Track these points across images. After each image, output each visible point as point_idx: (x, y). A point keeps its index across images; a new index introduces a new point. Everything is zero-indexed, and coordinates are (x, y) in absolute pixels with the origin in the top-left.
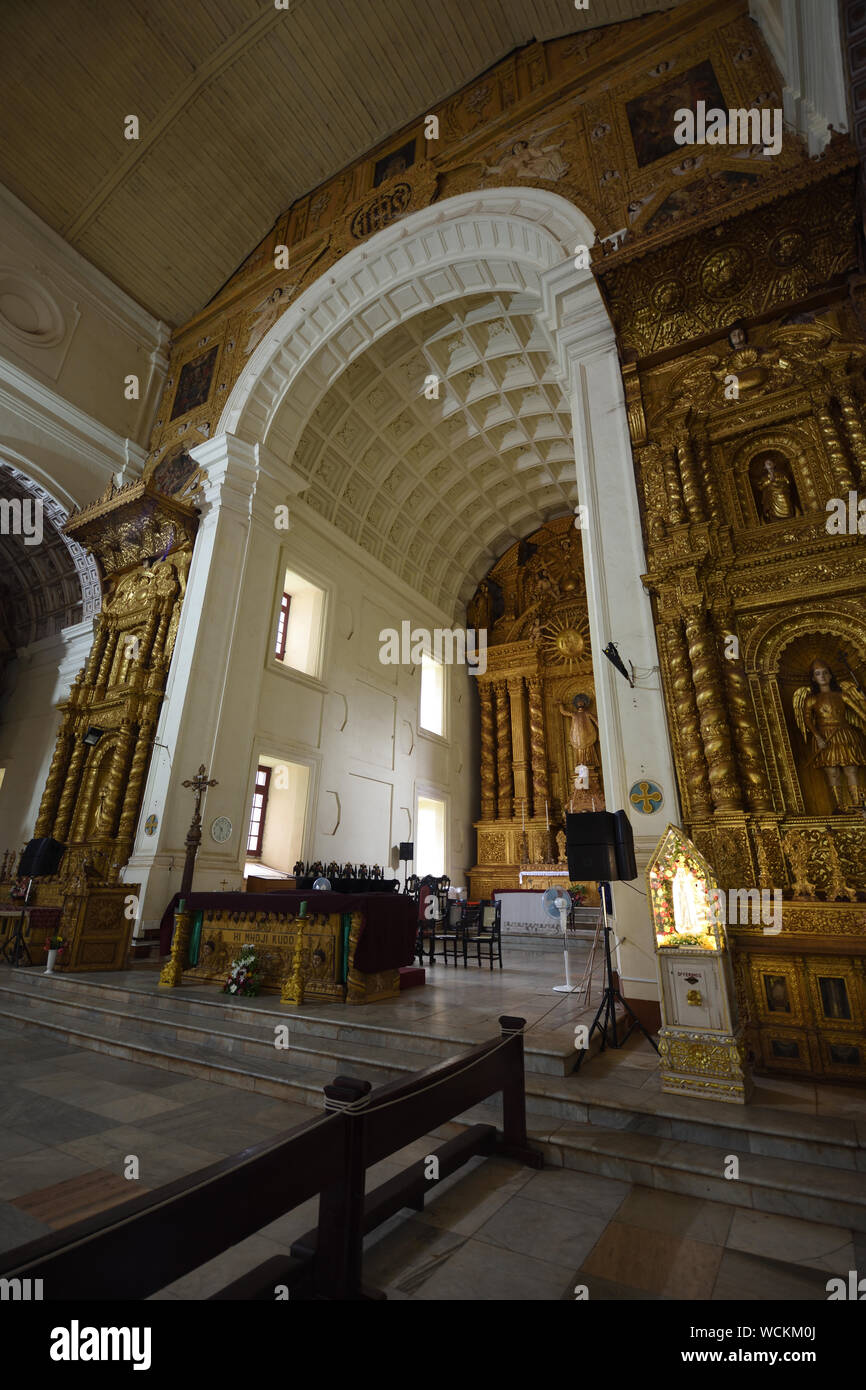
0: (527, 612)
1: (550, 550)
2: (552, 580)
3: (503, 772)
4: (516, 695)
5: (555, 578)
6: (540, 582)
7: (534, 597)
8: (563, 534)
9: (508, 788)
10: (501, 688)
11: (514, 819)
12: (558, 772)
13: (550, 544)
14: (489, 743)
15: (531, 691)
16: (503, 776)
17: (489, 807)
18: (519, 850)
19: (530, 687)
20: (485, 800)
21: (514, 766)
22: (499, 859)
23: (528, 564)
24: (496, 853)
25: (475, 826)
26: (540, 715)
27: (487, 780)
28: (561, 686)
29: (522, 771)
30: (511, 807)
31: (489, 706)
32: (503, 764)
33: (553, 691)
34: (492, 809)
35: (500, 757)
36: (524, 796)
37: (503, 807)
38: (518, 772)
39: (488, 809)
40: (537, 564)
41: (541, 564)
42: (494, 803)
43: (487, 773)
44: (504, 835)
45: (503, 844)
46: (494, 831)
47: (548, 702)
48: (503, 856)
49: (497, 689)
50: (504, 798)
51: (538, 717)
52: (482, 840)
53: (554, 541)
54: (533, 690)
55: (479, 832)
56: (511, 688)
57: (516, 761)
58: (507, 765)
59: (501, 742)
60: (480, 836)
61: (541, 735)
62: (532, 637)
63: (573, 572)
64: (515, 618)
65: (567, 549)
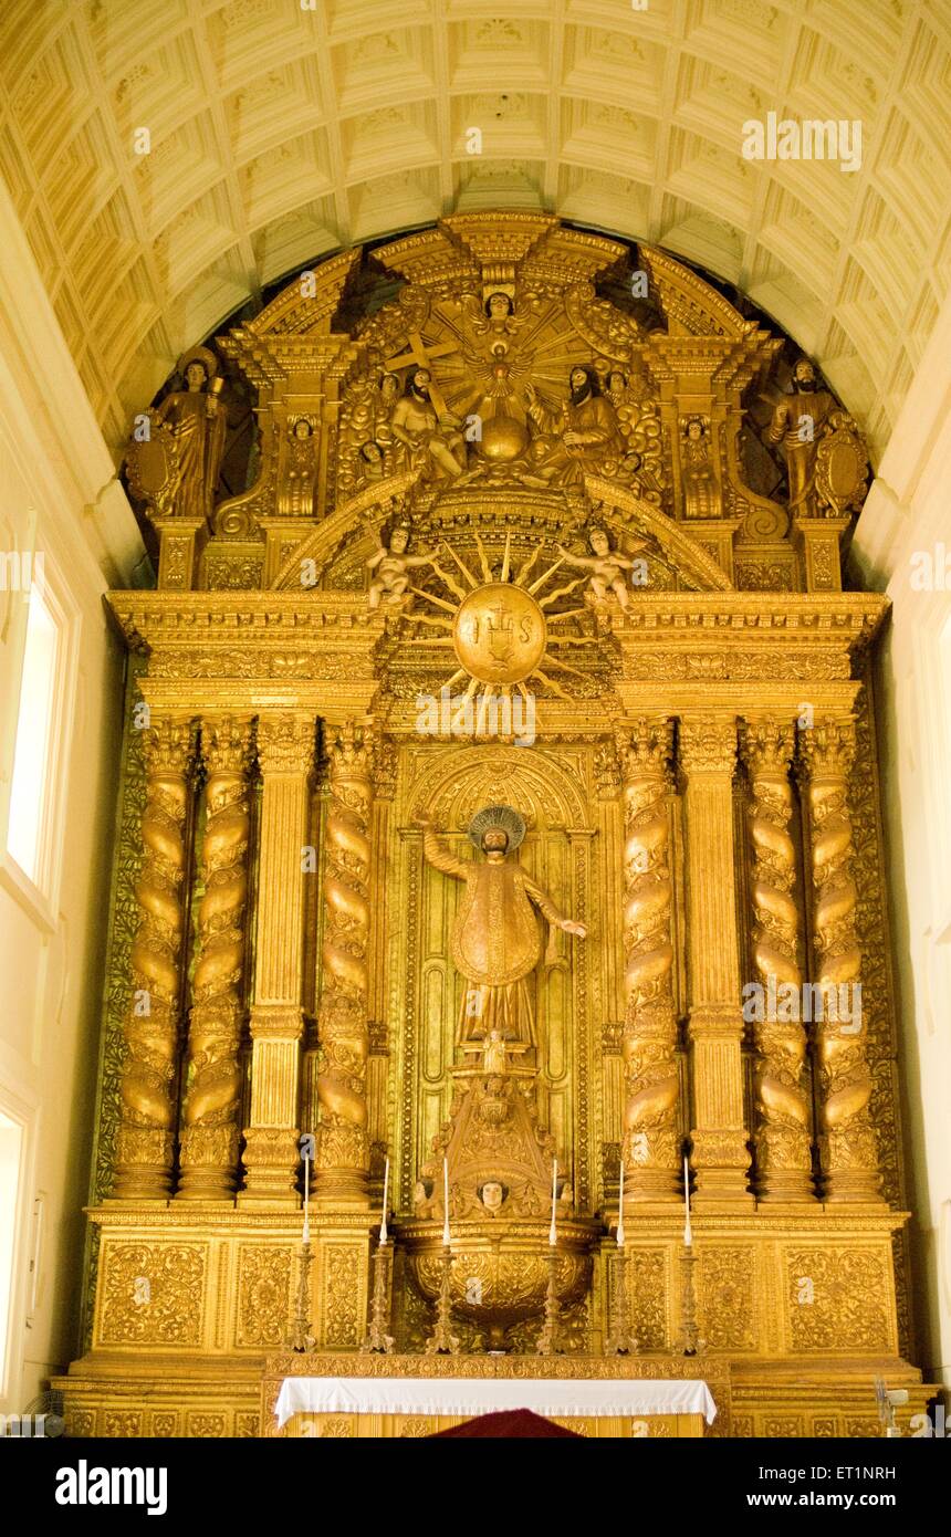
0: (364, 500)
1: (448, 306)
2: (440, 409)
3: (211, 1040)
4: (285, 770)
5: (450, 401)
6: (404, 407)
7: (373, 455)
8: (503, 265)
9: (228, 1093)
10: (235, 745)
11: (246, 1202)
12: (387, 1054)
13: (445, 288)
14: (162, 927)
15: (342, 770)
16: (209, 1049)
17: (153, 1154)
18: (251, 1306)
19: (338, 757)
20: (136, 1127)
21: (260, 1020)
22: (176, 1332)
23: (368, 334)
24: (166, 1312)
25: (93, 1218)
26: (364, 856)
27: (147, 1059)
28: (428, 768)
29: (286, 1041)
30: (231, 1158)
31: (177, 801)
32: (214, 1009)
33: (399, 781)
34: (162, 1161)
35: (205, 986)
36: (284, 1126)
37: (198, 1157)
38: (273, 1040)
39: (145, 1159)
40: (394, 342)
41: (409, 346)
42: (166, 1141)
43: (150, 1033)
44: (202, 1256)
45: (195, 1283)
46: (160, 1238)
47: (382, 815)
48: (190, 1322)
49: (214, 745)
50: (208, 1127)
51: (359, 861)
52: (118, 1267)
53: (462, 278)
54: (347, 767)
55: (104, 1238)
56: (271, 750)
57: (267, 1002)
58: (230, 1014)
59: (212, 931)
60: (111, 1254)
61: (357, 921)
62: (380, 587)
63: (512, 399)
64: (315, 508)
65: (503, 318)
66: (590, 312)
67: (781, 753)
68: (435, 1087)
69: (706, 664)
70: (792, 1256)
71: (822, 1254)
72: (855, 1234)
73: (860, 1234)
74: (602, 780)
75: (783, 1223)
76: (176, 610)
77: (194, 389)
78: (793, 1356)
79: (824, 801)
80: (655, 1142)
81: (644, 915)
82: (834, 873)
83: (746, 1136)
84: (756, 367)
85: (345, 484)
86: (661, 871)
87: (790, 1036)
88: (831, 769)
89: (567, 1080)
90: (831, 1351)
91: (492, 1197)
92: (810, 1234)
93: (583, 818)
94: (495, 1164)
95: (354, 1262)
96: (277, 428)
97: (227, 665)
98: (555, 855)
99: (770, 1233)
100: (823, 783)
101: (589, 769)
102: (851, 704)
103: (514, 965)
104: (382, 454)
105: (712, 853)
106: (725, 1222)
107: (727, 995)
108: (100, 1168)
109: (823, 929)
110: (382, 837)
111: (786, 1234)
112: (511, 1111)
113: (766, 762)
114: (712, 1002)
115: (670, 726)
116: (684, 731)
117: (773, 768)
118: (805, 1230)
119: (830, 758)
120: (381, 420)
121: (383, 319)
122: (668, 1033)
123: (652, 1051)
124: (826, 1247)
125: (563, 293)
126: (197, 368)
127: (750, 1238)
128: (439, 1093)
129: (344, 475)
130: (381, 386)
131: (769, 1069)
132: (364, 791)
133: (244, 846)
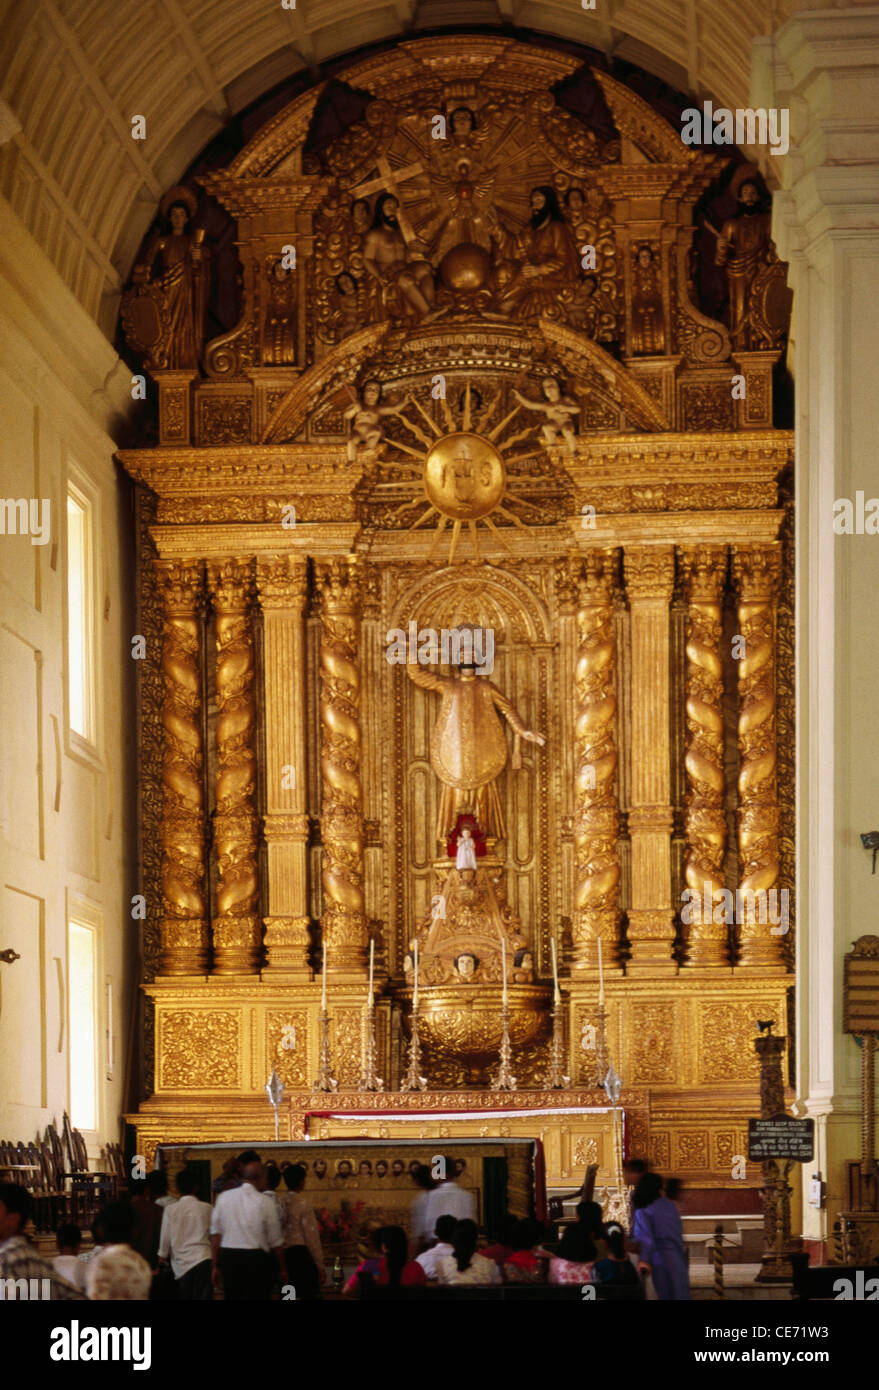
3: (232, 844)
4: (281, 608)
5: (417, 226)
7: (348, 287)
8: (464, 81)
9: (247, 888)
10: (237, 584)
11: (269, 976)
12: (381, 846)
13: (409, 102)
14: (186, 750)
15: (331, 605)
16: (232, 852)
17: (191, 940)
18: (278, 1057)
19: (327, 594)
20: (177, 918)
21: (271, 828)
22: (220, 1078)
23: (338, 156)
24: (211, 1063)
25: (148, 993)
26: (353, 682)
27: (182, 862)
28: (408, 589)
29: (295, 844)
30: (256, 942)
31: (191, 636)
32: (234, 819)
33: (384, 602)
34: (199, 944)
35: (225, 799)
36: (296, 914)
37: (229, 941)
38: (283, 844)
39: (186, 944)
40: (362, 164)
41: (377, 169)
42: (202, 928)
43: (181, 842)
44: (237, 1019)
45: (233, 1040)
46: (203, 1006)
47: (370, 635)
48: (230, 1070)
49: (220, 585)
50: (235, 916)
51: (349, 687)
52: (170, 1030)
53: (427, 91)
54: (334, 601)
55: (158, 1007)
56: (269, 590)
57: (278, 811)
58: (248, 822)
59: (228, 751)
60: (164, 1020)
61: (349, 740)
62: (356, 441)
63: (477, 221)
64: (296, 356)
65: (465, 133)
66: (549, 124)
67: (714, 577)
68: (423, 872)
69: (649, 495)
70: (705, 1009)
71: (730, 1007)
72: (756, 991)
73: (762, 991)
74: (562, 596)
75: (697, 984)
76: (178, 464)
77: (178, 232)
78: (705, 1086)
79: (749, 621)
80: (596, 920)
81: (591, 728)
82: (755, 686)
83: (671, 914)
84: (706, 183)
85: (323, 316)
86: (607, 688)
87: (711, 831)
88: (757, 592)
89: (532, 864)
90: (735, 1082)
91: (465, 967)
92: (721, 992)
93: (546, 632)
94: (468, 940)
95: (358, 1022)
96: (257, 265)
97: (227, 510)
98: (521, 666)
99: (688, 992)
100: (748, 604)
101: (551, 586)
102: (776, 530)
103: (484, 771)
104: (356, 288)
105: (650, 671)
106: (651, 984)
107: (660, 796)
108: (147, 945)
109: (744, 736)
110: (370, 654)
111: (701, 992)
112: (482, 896)
113: (700, 586)
114: (647, 804)
115: (617, 554)
116: (628, 561)
117: (705, 592)
118: (716, 989)
119: (755, 581)
120: (355, 247)
121: (351, 140)
122: (609, 830)
123: (595, 844)
124: (733, 1001)
125: (523, 103)
126: (179, 211)
127: (672, 996)
128: (426, 877)
129: (323, 307)
130: (352, 211)
131: (693, 858)
132: (350, 622)
133: (250, 674)
